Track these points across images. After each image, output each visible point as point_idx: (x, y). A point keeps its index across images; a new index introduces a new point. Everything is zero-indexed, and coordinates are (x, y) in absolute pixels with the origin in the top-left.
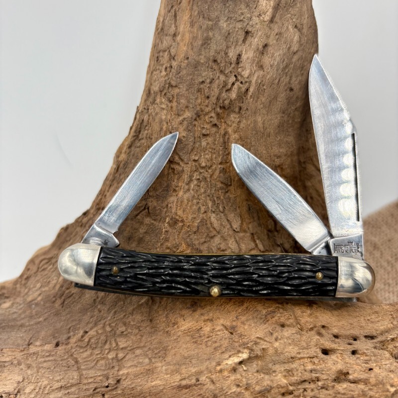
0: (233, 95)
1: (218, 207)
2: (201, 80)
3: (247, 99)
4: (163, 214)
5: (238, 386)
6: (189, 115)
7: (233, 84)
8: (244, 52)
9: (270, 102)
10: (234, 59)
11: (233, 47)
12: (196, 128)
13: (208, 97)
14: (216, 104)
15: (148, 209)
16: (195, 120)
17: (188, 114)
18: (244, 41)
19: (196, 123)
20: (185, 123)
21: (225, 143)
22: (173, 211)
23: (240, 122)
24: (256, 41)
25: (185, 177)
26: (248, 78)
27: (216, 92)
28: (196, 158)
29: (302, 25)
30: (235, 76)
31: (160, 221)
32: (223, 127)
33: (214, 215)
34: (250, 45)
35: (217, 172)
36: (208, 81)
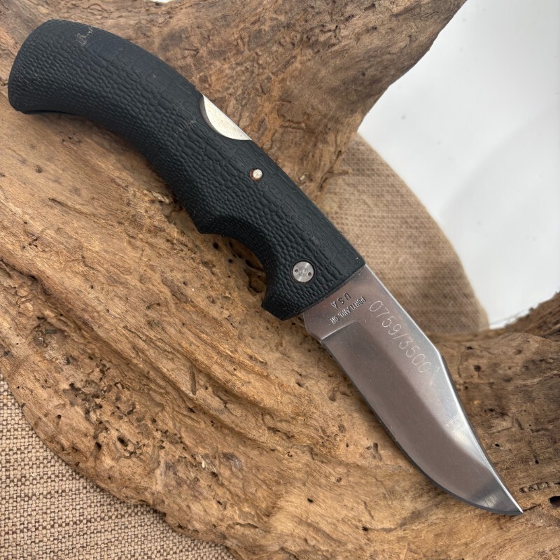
0: (322, 38)
1: (243, 99)
2: (312, 5)
3: (328, 50)
4: (203, 67)
5: (147, 212)
6: (283, 20)
7: (330, 31)
8: (357, 17)
9: (341, 68)
10: (347, 15)
11: (355, 5)
12: (278, 33)
13: (306, 21)
14: (307, 31)
15: (198, 53)
16: (284, 27)
17: (282, 18)
18: (366, 9)
19: (282, 30)
20: (275, 22)
21: (288, 62)
22: (211, 72)
23: (310, 60)
24: (372, 18)
25: (240, 59)
26: (342, 37)
27: (315, 23)
28: (260, 53)
29: (417, 39)
30: (337, 26)
31: (197, 69)
32: (296, 52)
33: (235, 102)
34: (366, 17)
35: (264, 77)
36: (317, 10)
